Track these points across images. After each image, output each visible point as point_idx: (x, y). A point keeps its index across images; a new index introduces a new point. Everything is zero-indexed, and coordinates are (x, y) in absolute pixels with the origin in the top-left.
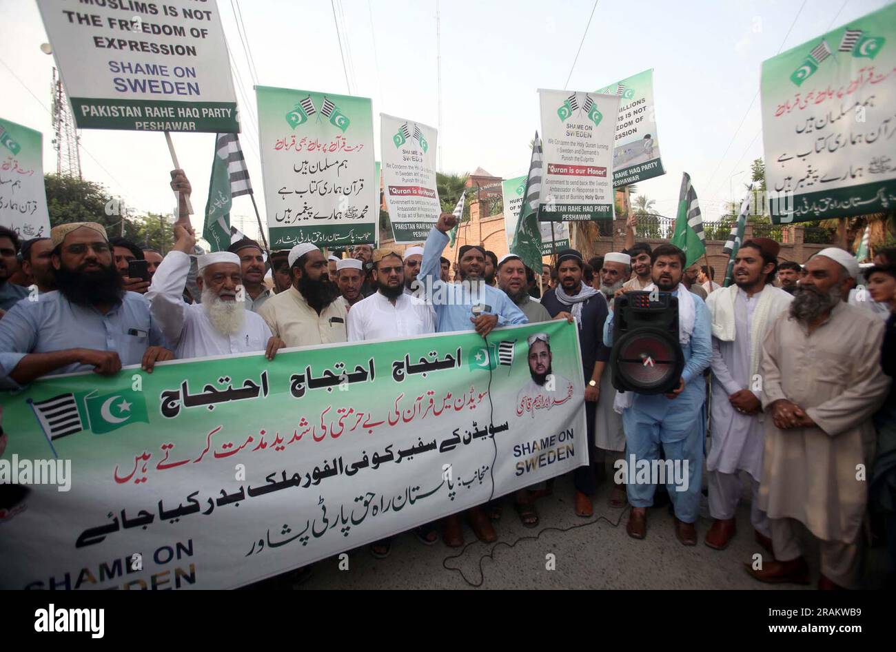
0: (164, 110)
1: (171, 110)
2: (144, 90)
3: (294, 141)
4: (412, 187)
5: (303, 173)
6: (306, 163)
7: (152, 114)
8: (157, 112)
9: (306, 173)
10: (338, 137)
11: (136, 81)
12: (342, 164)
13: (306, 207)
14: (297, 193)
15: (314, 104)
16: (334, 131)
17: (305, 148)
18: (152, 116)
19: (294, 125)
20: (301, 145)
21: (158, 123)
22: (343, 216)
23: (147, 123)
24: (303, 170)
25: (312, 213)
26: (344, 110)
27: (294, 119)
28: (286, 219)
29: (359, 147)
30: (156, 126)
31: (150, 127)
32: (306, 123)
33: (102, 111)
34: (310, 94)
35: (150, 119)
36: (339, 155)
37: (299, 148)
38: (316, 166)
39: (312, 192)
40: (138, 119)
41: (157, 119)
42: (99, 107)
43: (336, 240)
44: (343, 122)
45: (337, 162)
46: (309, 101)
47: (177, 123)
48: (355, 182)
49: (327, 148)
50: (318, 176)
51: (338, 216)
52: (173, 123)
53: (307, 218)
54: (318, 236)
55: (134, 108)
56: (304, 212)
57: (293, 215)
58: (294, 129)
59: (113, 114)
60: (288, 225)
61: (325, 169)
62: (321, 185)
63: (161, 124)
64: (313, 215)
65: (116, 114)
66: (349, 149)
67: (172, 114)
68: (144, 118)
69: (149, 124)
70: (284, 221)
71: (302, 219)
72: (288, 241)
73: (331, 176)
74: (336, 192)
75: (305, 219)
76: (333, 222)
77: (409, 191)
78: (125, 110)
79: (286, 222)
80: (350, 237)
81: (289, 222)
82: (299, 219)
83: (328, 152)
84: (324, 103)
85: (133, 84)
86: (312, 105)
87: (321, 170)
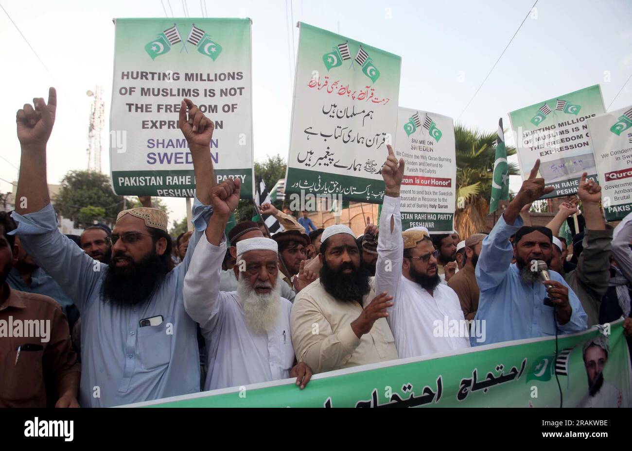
0: (182, 178)
1: (189, 178)
2: (169, 162)
3: (326, 82)
4: (415, 177)
5: (330, 116)
6: (335, 106)
7: (171, 182)
8: (176, 180)
9: (333, 117)
10: (367, 87)
11: (165, 154)
12: (368, 115)
13: (328, 153)
14: (322, 135)
15: (350, 50)
16: (365, 81)
17: (336, 91)
18: (171, 184)
19: (329, 66)
20: (332, 88)
21: (176, 190)
22: (362, 168)
23: (167, 190)
24: (331, 113)
25: (333, 160)
26: (377, 62)
27: (330, 60)
28: (307, 162)
29: (386, 100)
30: (174, 193)
31: (169, 194)
32: (340, 67)
33: (132, 181)
34: (348, 41)
35: (170, 187)
36: (366, 105)
37: (330, 90)
38: (343, 111)
39: (336, 138)
40: (160, 187)
41: (175, 187)
42: (131, 178)
43: (352, 193)
44: (374, 73)
45: (364, 112)
46: (346, 47)
47: (191, 190)
48: (378, 135)
49: (356, 95)
50: (344, 122)
51: (358, 168)
52: (188, 190)
53: (328, 165)
54: (335, 186)
55: (158, 178)
56: (326, 157)
57: (314, 158)
58: (328, 70)
59: (141, 183)
60: (307, 168)
61: (352, 116)
62: (346, 132)
63: (178, 192)
64: (333, 163)
65: (142, 183)
66: (376, 100)
67: (189, 182)
68: (165, 186)
69: (168, 192)
70: (305, 163)
71: (322, 164)
72: (305, 186)
73: (356, 125)
74: (358, 142)
75: (325, 164)
76: (352, 173)
77: (411, 180)
78: (150, 180)
79: (306, 165)
80: (366, 193)
81: (309, 165)
82: (320, 164)
83: (356, 100)
84: (359, 52)
85: (162, 157)
86: (348, 51)
87: (348, 117)
